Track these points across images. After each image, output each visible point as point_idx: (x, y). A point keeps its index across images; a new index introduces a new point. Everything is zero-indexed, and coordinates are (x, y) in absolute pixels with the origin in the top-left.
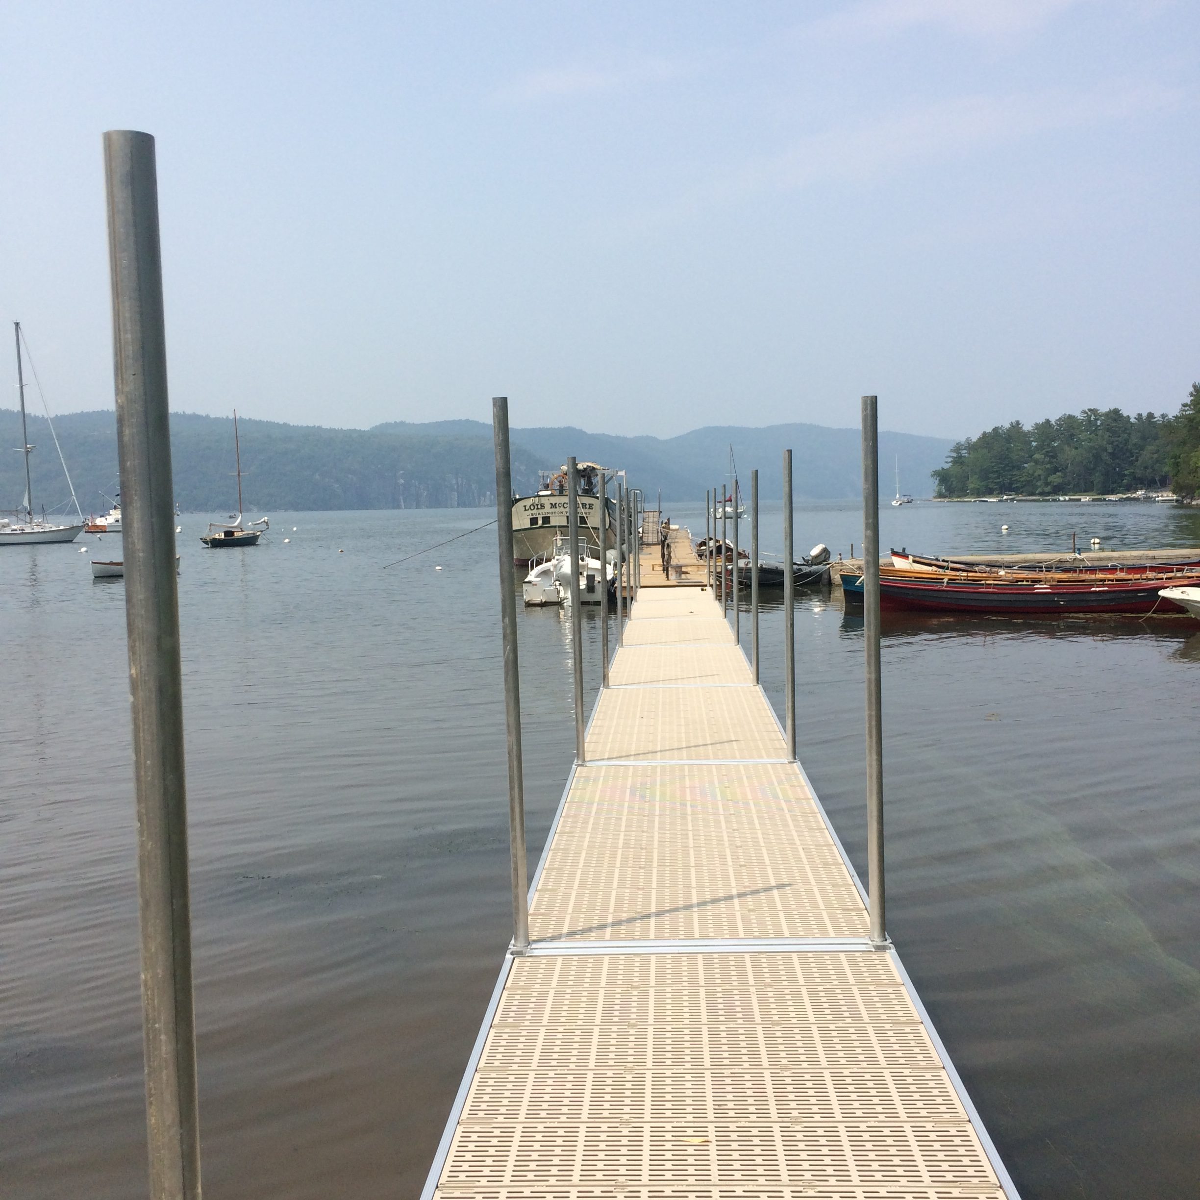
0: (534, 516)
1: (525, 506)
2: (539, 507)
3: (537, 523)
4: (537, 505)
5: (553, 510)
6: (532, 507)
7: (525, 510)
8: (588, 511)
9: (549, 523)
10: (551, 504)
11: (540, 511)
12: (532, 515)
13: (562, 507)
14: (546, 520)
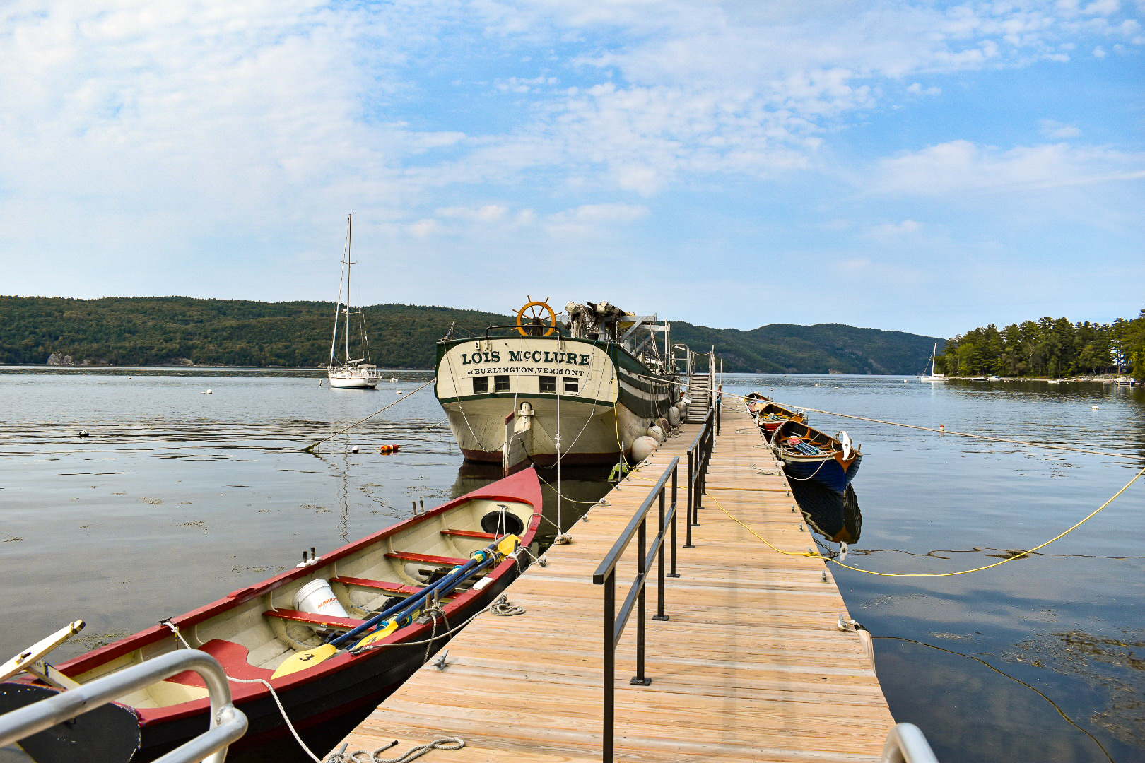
0: (480, 375)
1: (464, 356)
2: (490, 357)
3: (485, 388)
4: (486, 354)
5: (515, 364)
6: (477, 358)
7: (465, 363)
8: (577, 368)
9: (507, 387)
10: (512, 353)
11: (491, 365)
12: (477, 371)
13: (531, 359)
14: (502, 382)
